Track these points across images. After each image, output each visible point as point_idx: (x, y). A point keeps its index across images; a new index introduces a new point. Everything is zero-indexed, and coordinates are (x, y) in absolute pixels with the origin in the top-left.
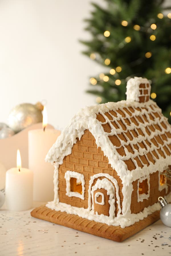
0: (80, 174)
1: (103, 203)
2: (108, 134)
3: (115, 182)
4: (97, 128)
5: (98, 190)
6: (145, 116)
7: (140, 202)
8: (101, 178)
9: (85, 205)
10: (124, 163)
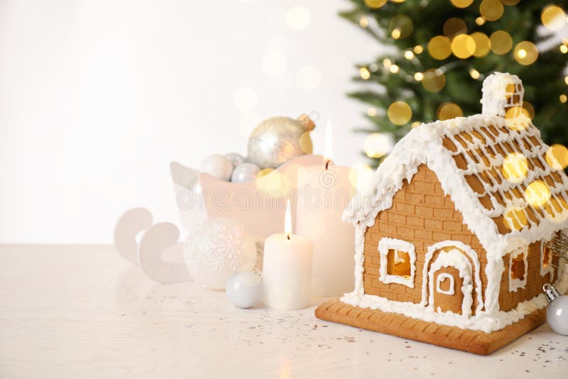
0: (408, 243)
1: (451, 291)
2: (463, 172)
3: (474, 255)
4: (444, 161)
5: (443, 270)
6: (515, 142)
7: (513, 292)
8: (446, 249)
9: (416, 298)
10: (492, 221)
